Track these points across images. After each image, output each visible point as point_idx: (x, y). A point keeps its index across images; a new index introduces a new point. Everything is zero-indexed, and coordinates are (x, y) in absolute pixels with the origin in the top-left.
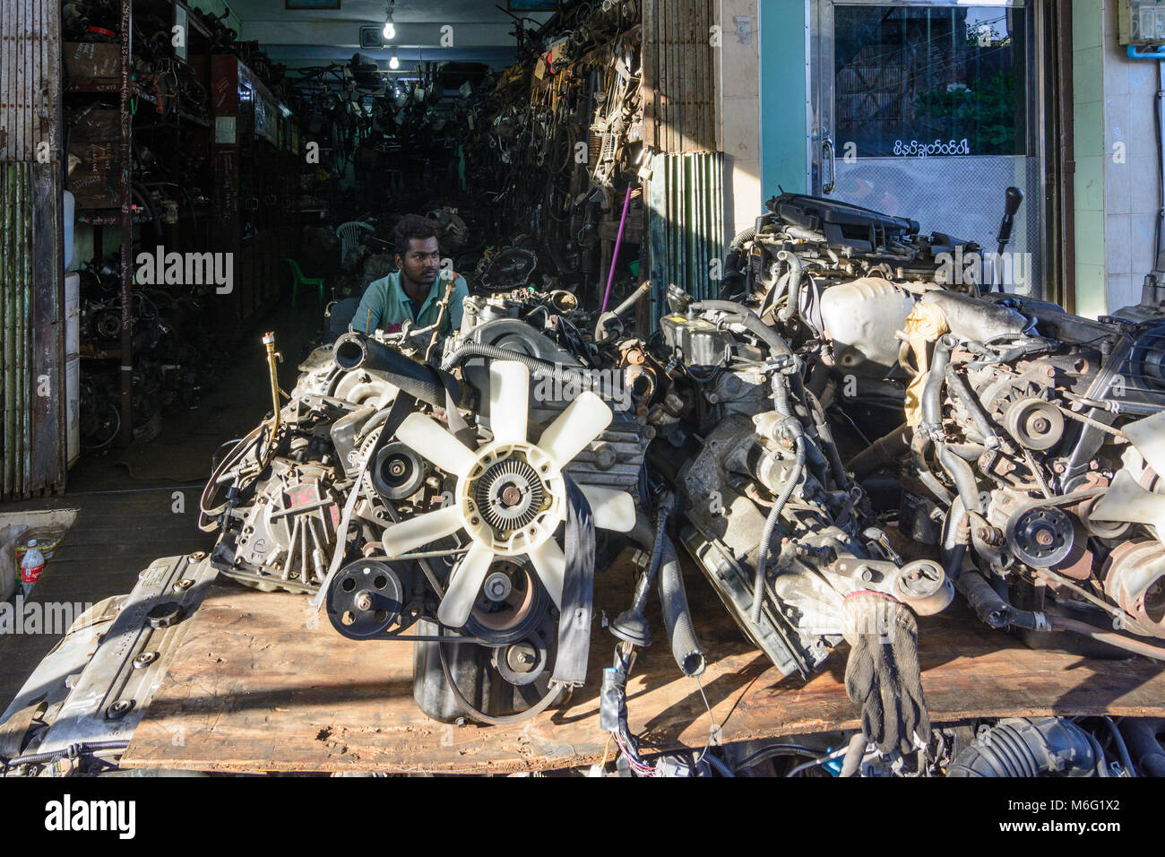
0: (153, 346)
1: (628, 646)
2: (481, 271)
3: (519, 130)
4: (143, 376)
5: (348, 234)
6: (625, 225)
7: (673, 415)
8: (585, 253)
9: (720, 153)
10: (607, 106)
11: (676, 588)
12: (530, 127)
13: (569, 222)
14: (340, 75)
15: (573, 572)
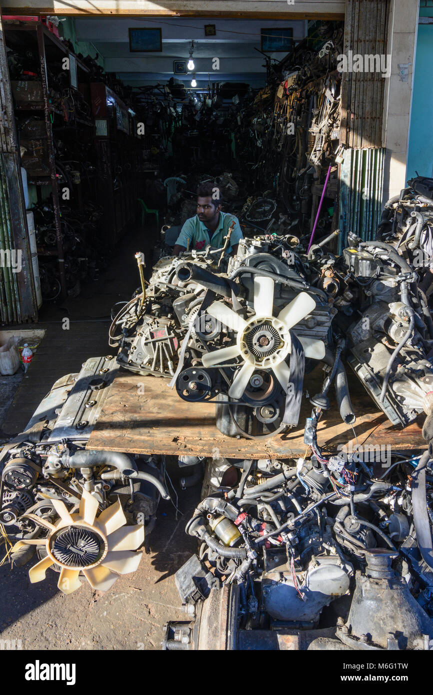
0: (73, 249)
1: (319, 409)
2: (246, 210)
3: (268, 128)
4: (70, 265)
5: (171, 185)
6: (327, 187)
7: (347, 301)
8: (303, 202)
9: (384, 148)
10: (319, 117)
11: (343, 385)
12: (273, 126)
13: (295, 184)
14: (162, 90)
15: (294, 377)
